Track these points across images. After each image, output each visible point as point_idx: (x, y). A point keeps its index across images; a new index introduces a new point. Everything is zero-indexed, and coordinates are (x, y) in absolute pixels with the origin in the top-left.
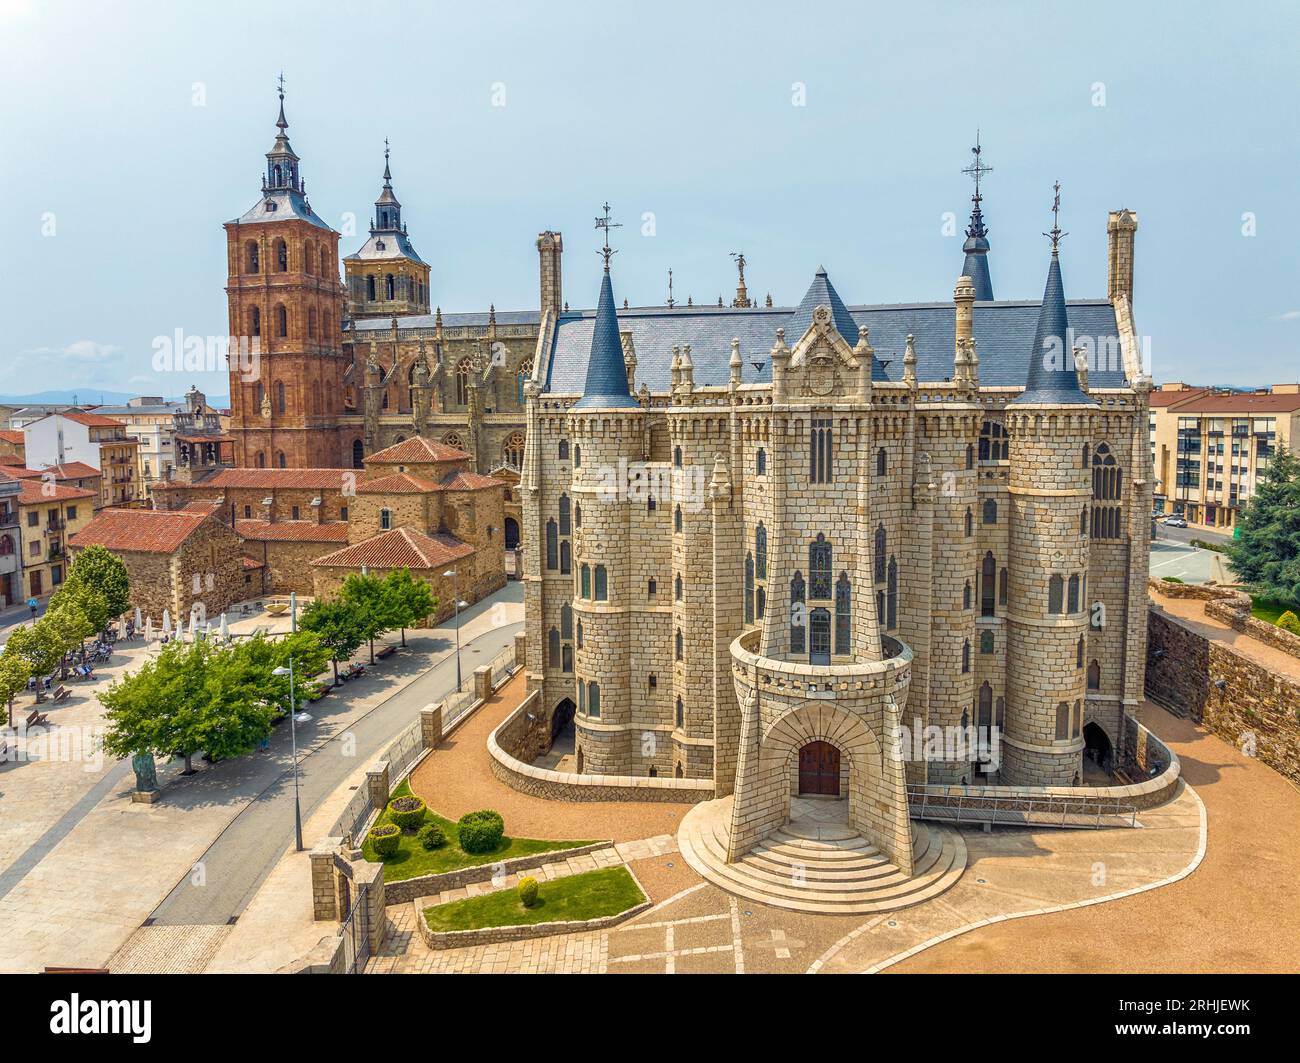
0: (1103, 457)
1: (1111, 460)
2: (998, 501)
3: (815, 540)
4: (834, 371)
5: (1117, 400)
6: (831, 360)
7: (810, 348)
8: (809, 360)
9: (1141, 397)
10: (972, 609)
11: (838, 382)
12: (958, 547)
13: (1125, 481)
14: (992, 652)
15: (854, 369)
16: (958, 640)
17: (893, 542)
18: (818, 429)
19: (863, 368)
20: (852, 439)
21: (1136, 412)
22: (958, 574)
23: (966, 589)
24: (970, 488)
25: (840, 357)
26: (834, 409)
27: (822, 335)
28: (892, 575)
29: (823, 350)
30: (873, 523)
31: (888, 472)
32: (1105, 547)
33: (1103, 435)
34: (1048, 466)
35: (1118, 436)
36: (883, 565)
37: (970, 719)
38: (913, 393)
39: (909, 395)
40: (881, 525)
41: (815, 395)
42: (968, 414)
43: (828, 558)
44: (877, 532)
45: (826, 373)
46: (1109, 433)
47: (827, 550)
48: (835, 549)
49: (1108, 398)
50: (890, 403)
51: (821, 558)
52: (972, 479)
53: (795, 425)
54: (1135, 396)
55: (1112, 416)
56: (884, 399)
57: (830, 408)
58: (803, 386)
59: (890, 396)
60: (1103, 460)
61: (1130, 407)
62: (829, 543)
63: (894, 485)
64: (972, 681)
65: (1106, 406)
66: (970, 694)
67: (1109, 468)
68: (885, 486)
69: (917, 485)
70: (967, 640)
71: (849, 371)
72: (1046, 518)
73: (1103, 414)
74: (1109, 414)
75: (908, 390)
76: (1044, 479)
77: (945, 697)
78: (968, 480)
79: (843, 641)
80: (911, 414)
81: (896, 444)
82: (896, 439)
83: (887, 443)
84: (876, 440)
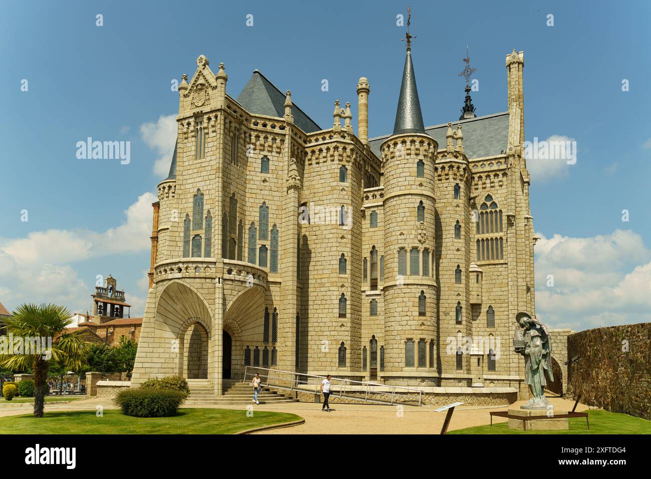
0: (489, 203)
1: (494, 205)
2: (378, 212)
3: (196, 193)
4: (206, 91)
5: (495, 163)
6: (204, 85)
7: (195, 81)
8: (195, 88)
9: (511, 159)
10: (348, 275)
11: (208, 97)
12: (335, 231)
13: (505, 218)
14: (376, 315)
15: (215, 88)
16: (335, 293)
17: (275, 216)
18: (199, 127)
19: (219, 85)
20: (214, 129)
21: (508, 169)
22: (335, 249)
23: (342, 260)
24: (344, 193)
25: (208, 82)
26: (203, 112)
27: (200, 72)
28: (274, 237)
29: (201, 81)
30: (257, 201)
31: (270, 171)
32: (494, 266)
33: (488, 189)
34: (395, 176)
35: (498, 188)
36: (267, 230)
37: (348, 351)
38: (289, 124)
39: (285, 125)
40: (264, 203)
41: (197, 107)
42: (339, 145)
43: (203, 203)
44: (261, 207)
45: (203, 93)
46: (492, 187)
47: (202, 199)
48: (206, 197)
49: (489, 162)
50: (269, 128)
51: (199, 204)
52: (345, 188)
53: (187, 126)
54: (507, 158)
55: (492, 175)
56: (265, 125)
57: (202, 111)
58: (192, 103)
59: (269, 124)
60: (489, 206)
61: (503, 167)
62: (202, 194)
63: (276, 181)
64: (349, 325)
65: (487, 168)
66: (347, 333)
67: (493, 210)
68: (267, 179)
69: (288, 178)
70: (343, 294)
71: (213, 90)
72: (395, 211)
73: (486, 174)
74: (490, 174)
75: (284, 122)
76: (393, 186)
77: (328, 333)
78: (341, 188)
79: (208, 254)
80: (287, 137)
81: (278, 155)
82: (277, 152)
83: (270, 154)
84: (260, 150)
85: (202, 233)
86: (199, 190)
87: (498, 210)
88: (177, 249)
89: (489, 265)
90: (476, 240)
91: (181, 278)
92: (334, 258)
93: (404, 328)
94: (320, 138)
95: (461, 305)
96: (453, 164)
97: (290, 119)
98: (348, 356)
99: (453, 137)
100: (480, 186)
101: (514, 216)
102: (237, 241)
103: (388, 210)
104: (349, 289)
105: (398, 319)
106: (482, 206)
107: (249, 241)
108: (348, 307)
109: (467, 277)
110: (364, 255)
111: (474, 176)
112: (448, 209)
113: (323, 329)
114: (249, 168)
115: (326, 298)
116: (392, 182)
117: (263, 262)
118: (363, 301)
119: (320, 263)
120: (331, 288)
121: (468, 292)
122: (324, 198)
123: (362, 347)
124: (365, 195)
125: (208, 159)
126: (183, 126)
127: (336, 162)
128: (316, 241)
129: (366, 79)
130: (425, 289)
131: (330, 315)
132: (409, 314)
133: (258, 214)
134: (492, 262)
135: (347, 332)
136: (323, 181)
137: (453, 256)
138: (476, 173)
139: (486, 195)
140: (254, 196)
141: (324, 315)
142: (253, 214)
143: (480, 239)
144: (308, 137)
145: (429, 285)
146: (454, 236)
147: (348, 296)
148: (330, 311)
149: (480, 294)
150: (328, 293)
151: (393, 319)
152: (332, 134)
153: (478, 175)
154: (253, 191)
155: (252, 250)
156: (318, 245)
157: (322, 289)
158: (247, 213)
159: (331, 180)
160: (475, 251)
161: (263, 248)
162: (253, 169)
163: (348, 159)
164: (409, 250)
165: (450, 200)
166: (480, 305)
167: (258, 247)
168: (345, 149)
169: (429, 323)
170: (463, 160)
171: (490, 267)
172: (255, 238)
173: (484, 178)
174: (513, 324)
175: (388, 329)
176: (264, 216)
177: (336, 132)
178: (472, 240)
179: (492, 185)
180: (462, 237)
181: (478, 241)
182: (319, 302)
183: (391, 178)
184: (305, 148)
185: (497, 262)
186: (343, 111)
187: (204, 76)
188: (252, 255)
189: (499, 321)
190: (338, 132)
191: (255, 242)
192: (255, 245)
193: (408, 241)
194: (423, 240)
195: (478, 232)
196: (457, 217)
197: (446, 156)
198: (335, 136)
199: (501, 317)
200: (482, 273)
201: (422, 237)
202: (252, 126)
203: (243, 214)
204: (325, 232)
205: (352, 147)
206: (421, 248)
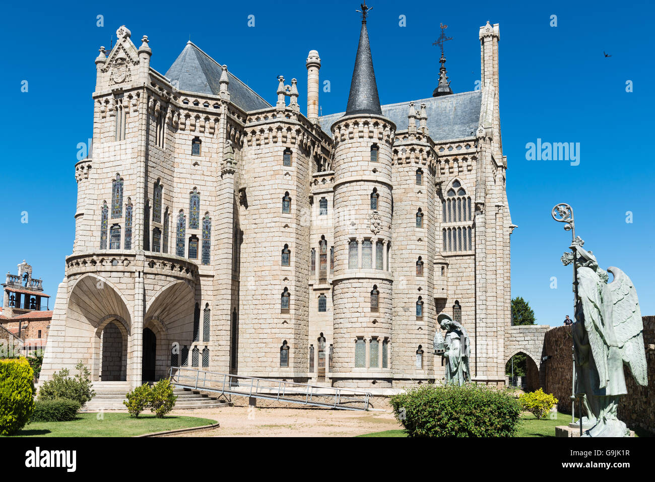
0: (456, 189)
2: (327, 198)
3: (115, 178)
4: (127, 66)
5: (463, 146)
6: (125, 59)
7: (115, 55)
8: (114, 62)
9: (481, 141)
10: (292, 267)
11: (129, 73)
12: (277, 219)
13: (473, 206)
14: (325, 310)
15: (137, 63)
16: (277, 287)
17: (208, 203)
18: (118, 106)
19: (142, 60)
20: (135, 108)
21: (478, 153)
22: (277, 239)
23: (286, 251)
24: (288, 179)
25: (129, 57)
26: (123, 89)
27: (121, 45)
28: (207, 227)
29: (122, 54)
30: (187, 186)
31: (203, 154)
32: (461, 258)
33: (456, 174)
34: (345, 161)
35: (466, 172)
36: (198, 218)
37: (291, 350)
38: (224, 102)
39: (220, 103)
40: (195, 188)
41: (116, 83)
42: (282, 125)
43: (122, 190)
44: (191, 193)
45: (123, 68)
46: (459, 172)
47: (121, 185)
48: (125, 183)
49: (457, 145)
50: (201, 106)
51: (118, 190)
52: (290, 173)
53: (105, 104)
54: (477, 140)
55: (460, 158)
56: (197, 104)
57: (121, 89)
58: (111, 79)
59: (202, 101)
60: (456, 192)
61: (473, 150)
62: (122, 179)
63: (209, 164)
64: (293, 321)
65: (455, 151)
66: (290, 331)
67: (461, 197)
68: (199, 163)
69: (223, 162)
70: (286, 289)
71: (134, 65)
72: (345, 199)
73: (454, 157)
74: (458, 157)
75: (219, 100)
76: (344, 171)
77: (269, 331)
78: (285, 172)
79: (128, 246)
80: (222, 116)
81: (211, 136)
82: (210, 133)
83: (202, 134)
84: (191, 130)
85: (122, 222)
86: (118, 174)
87: (466, 196)
88: (93, 239)
89: (455, 256)
90: (441, 229)
91: (96, 272)
92: (276, 248)
93: (354, 325)
94: (262, 116)
95: (422, 300)
96: (415, 147)
97: (227, 97)
98: (291, 355)
99: (415, 117)
100: (446, 171)
101: (483, 204)
102: (162, 231)
103: (338, 196)
104: (294, 283)
105: (348, 315)
106: (448, 192)
107: (178, 231)
108: (292, 302)
109: (431, 270)
110: (312, 246)
111: (441, 159)
112: (408, 195)
113: (263, 326)
114: (177, 151)
115: (266, 292)
116: (342, 167)
117: (193, 253)
118: (311, 296)
119: (260, 254)
120: (273, 282)
121: (431, 285)
122: (266, 183)
123: (309, 346)
124: (314, 179)
125: (128, 141)
126: (101, 103)
127: (280, 143)
128: (256, 231)
129: (317, 52)
130: (377, 282)
131: (270, 311)
132: (359, 310)
133: (188, 201)
134: (459, 253)
135: (291, 329)
136: (265, 164)
137: (414, 247)
138: (442, 156)
139: (453, 181)
140: (183, 181)
141: (265, 312)
142: (182, 200)
143: (446, 228)
144: (247, 115)
145: (383, 279)
146: (415, 225)
147: (291, 290)
148: (272, 306)
149: (445, 287)
150: (269, 287)
151: (343, 316)
152: (275, 113)
153: (445, 158)
154: (182, 175)
155: (180, 242)
156: (258, 235)
157: (262, 283)
158: (175, 200)
159: (273, 164)
160: (441, 241)
161: (194, 238)
162: (182, 151)
163: (293, 141)
164: (360, 241)
165: (411, 186)
166: (445, 300)
167: (187, 237)
168: (289, 129)
169: (382, 320)
170: (428, 142)
171: (457, 258)
172: (184, 227)
173: (451, 161)
174: (480, 320)
175: (337, 326)
176: (195, 203)
177: (279, 111)
178: (438, 229)
179: (460, 169)
180: (425, 226)
181: (444, 229)
182: (259, 297)
183: (342, 162)
184: (244, 128)
185: (464, 253)
186: (288, 88)
187: (124, 50)
188: (181, 245)
189: (466, 317)
190: (282, 111)
191: (184, 231)
192: (184, 235)
193: (360, 231)
194: (376, 230)
195: (445, 220)
196: (420, 204)
197: (408, 138)
198: (278, 116)
199: (468, 313)
200: (448, 264)
201: (376, 227)
202: (182, 104)
203: (170, 200)
204: (266, 221)
205: (298, 127)
206: (375, 238)
